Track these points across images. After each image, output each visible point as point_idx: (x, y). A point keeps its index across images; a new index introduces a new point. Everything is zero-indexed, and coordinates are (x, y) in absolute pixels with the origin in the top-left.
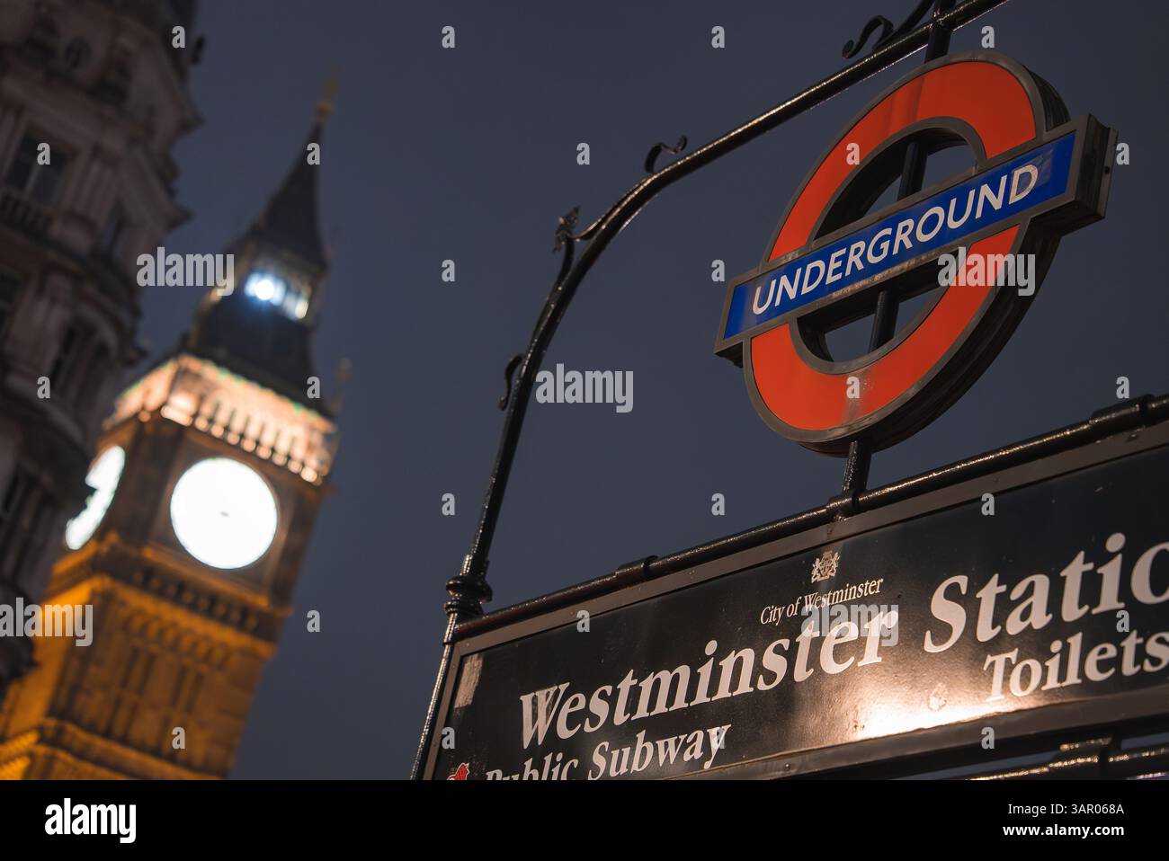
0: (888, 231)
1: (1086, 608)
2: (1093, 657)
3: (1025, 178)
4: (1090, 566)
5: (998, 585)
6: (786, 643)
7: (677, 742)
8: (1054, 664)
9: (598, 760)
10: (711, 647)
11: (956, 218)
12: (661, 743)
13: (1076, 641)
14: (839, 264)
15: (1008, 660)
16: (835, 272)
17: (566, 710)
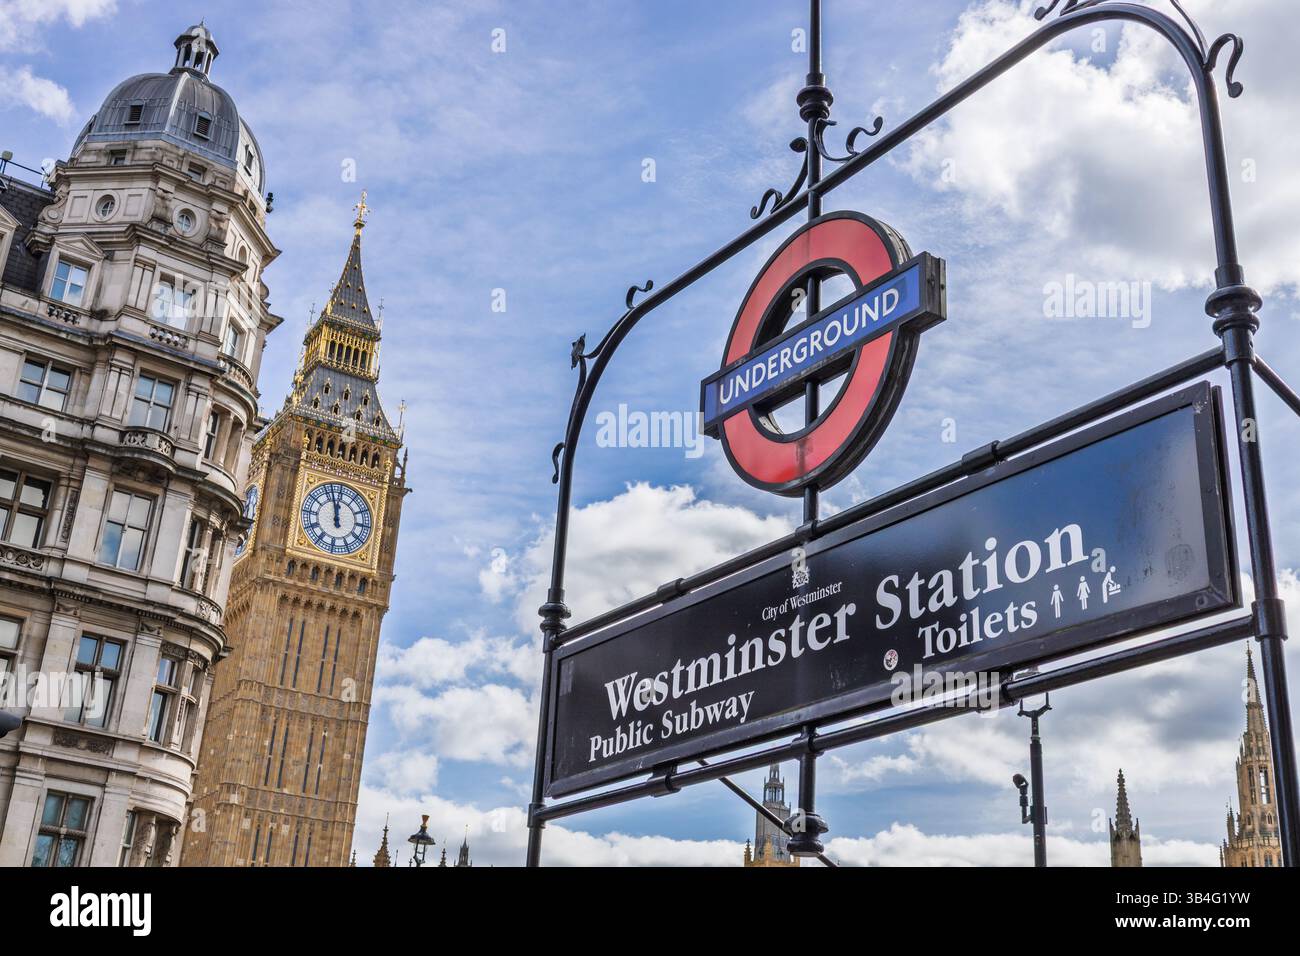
0: (805, 340)
1: (979, 590)
2: (988, 623)
3: (891, 298)
4: (977, 562)
5: (919, 580)
6: (782, 632)
7: (719, 706)
8: (963, 629)
9: (667, 723)
10: (732, 639)
11: (850, 328)
12: (708, 708)
13: (975, 613)
14: (775, 365)
15: (933, 629)
16: (773, 371)
17: (638, 691)
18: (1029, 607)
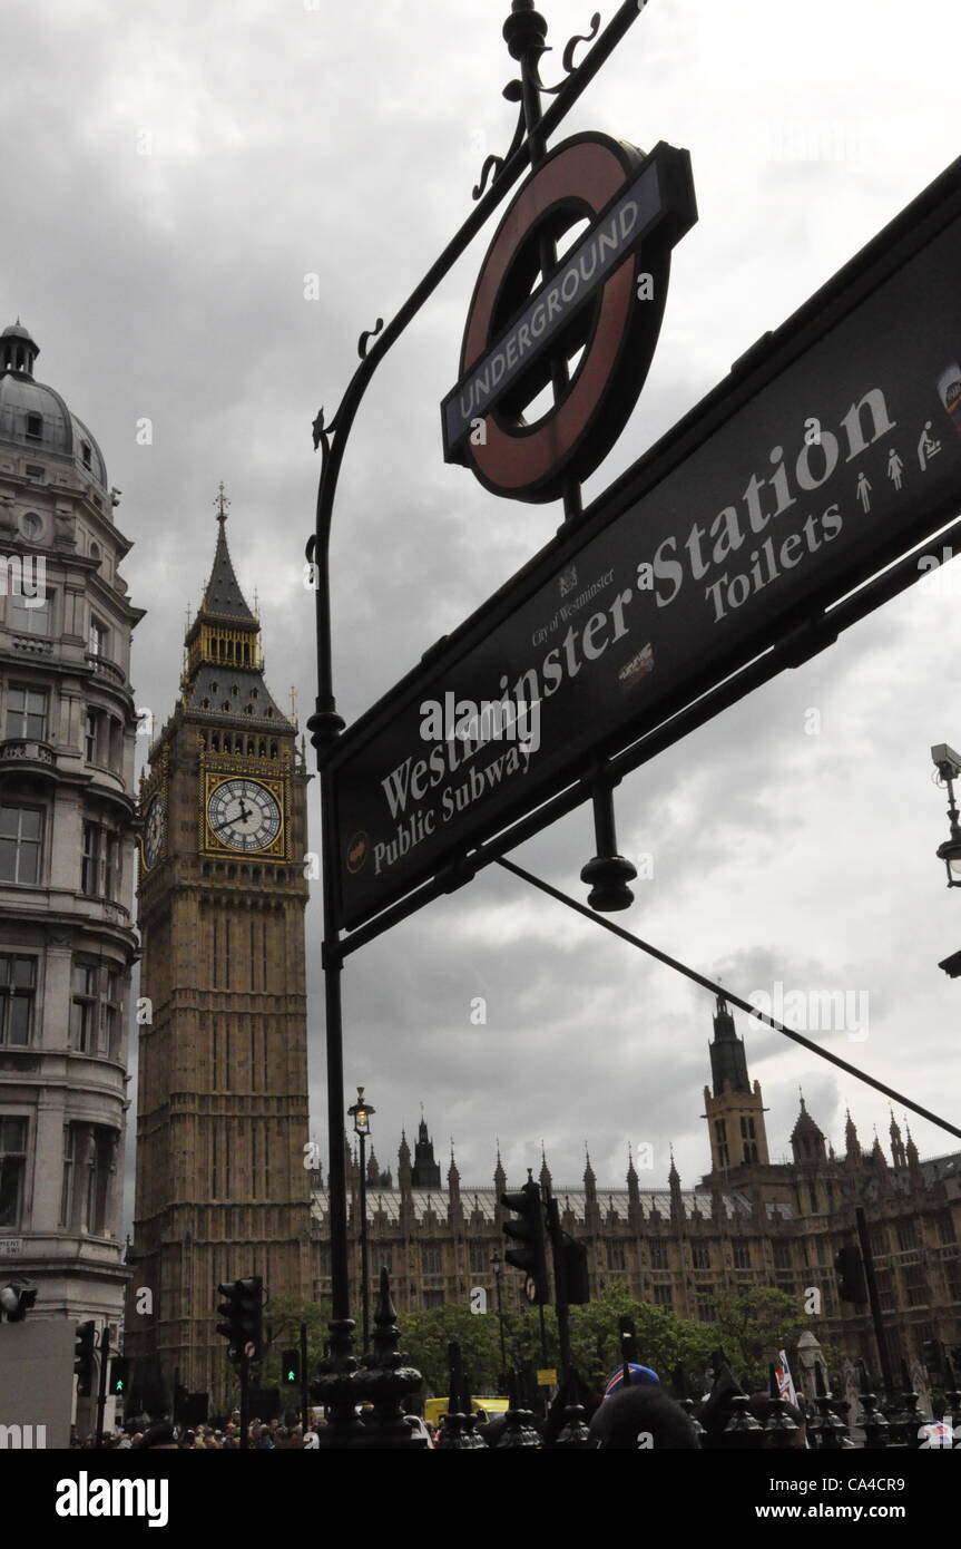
0: (542, 307)
1: (769, 516)
2: (784, 551)
3: (629, 214)
4: (762, 483)
5: (699, 531)
6: (556, 652)
7: (499, 764)
8: (756, 571)
9: (447, 803)
10: (504, 682)
11: (587, 271)
12: (488, 770)
13: (768, 546)
14: (514, 349)
15: (722, 584)
16: (512, 358)
17: (415, 777)
18: (832, 513)
